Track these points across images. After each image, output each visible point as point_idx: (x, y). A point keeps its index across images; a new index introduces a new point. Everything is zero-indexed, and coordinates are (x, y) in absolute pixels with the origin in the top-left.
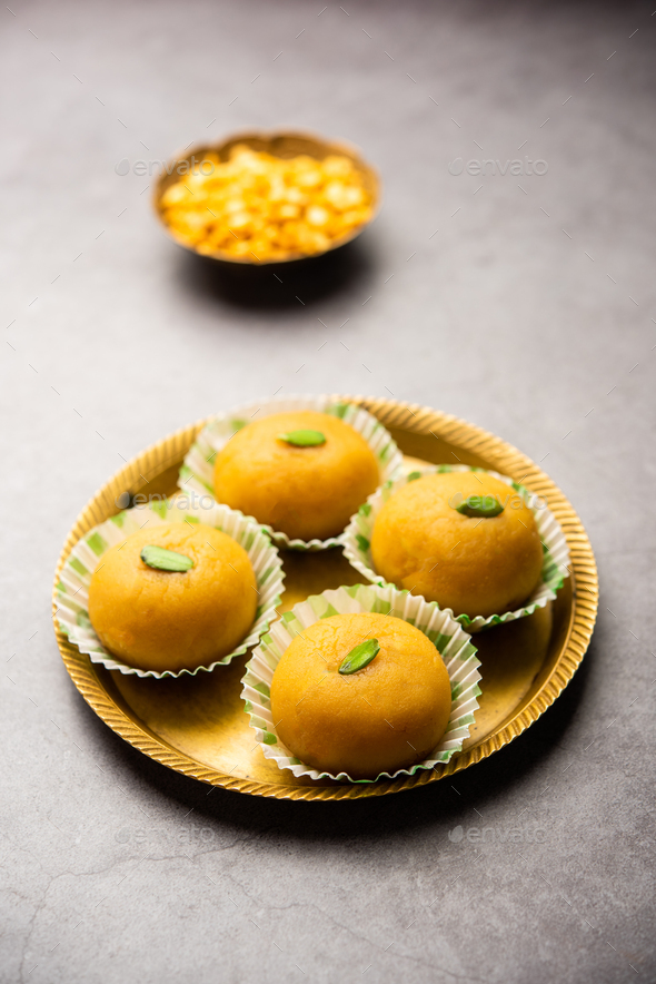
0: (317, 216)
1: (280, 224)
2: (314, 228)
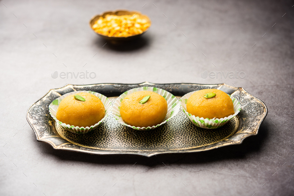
0: (137, 26)
1: (129, 28)
2: (137, 28)
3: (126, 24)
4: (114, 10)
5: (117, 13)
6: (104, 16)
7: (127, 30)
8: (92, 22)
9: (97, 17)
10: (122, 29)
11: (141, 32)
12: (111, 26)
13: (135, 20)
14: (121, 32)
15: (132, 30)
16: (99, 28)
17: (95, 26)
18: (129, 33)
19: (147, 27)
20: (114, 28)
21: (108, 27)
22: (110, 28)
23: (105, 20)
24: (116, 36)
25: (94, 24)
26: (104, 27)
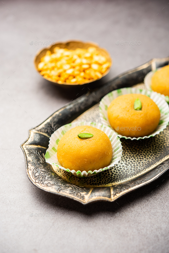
3: (81, 65)
4: (65, 40)
5: (68, 45)
6: (51, 50)
7: (82, 74)
8: (38, 59)
9: (44, 52)
10: (76, 73)
11: (100, 76)
12: (61, 67)
13: (91, 58)
14: (74, 77)
15: (89, 74)
16: (46, 70)
17: (41, 66)
18: (85, 78)
19: (108, 68)
20: (65, 71)
21: (59, 69)
22: (60, 71)
23: (54, 56)
24: (68, 83)
25: (40, 62)
26: (53, 68)
